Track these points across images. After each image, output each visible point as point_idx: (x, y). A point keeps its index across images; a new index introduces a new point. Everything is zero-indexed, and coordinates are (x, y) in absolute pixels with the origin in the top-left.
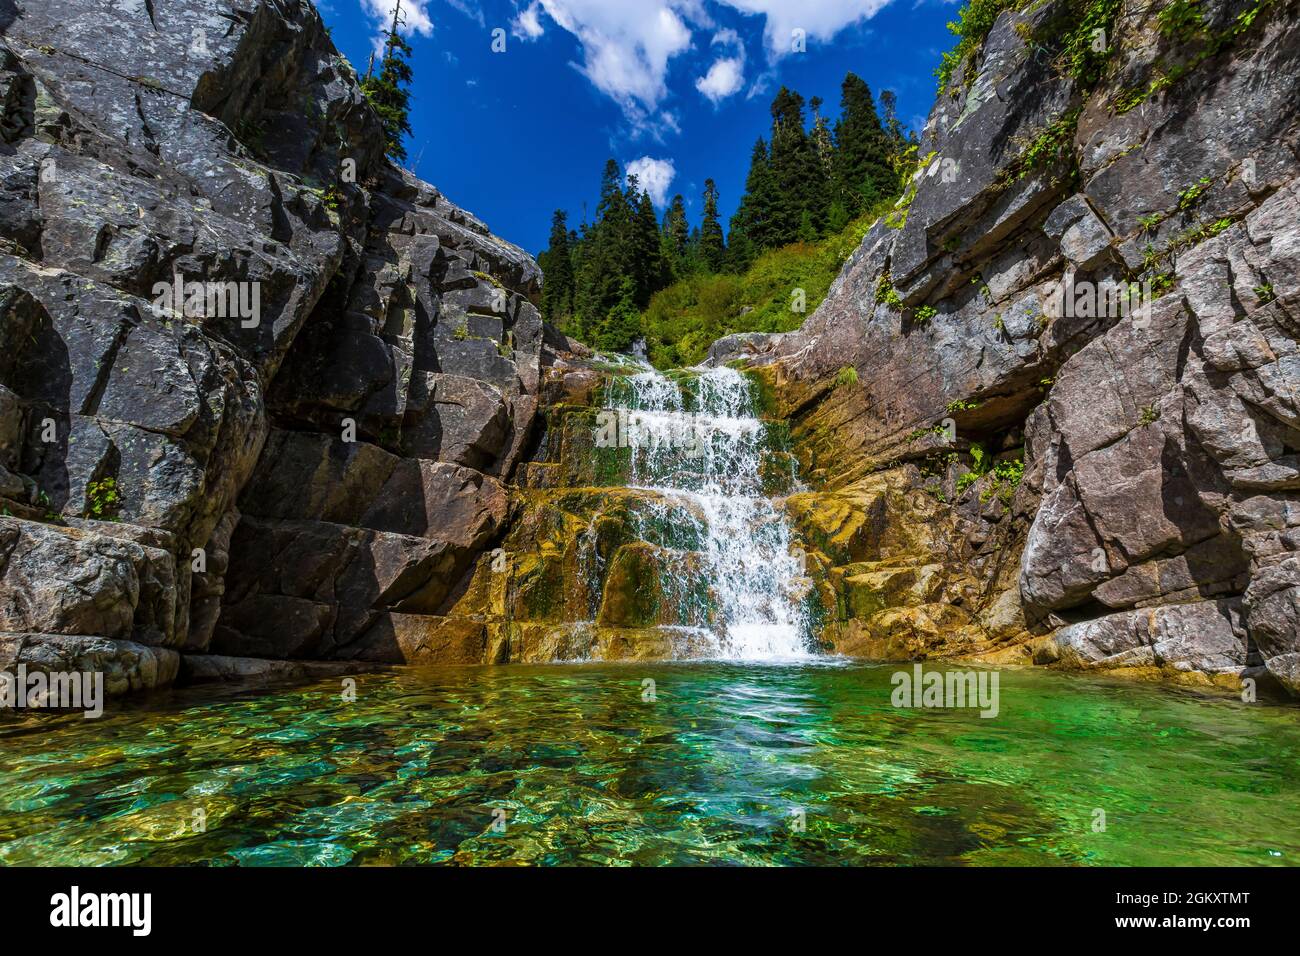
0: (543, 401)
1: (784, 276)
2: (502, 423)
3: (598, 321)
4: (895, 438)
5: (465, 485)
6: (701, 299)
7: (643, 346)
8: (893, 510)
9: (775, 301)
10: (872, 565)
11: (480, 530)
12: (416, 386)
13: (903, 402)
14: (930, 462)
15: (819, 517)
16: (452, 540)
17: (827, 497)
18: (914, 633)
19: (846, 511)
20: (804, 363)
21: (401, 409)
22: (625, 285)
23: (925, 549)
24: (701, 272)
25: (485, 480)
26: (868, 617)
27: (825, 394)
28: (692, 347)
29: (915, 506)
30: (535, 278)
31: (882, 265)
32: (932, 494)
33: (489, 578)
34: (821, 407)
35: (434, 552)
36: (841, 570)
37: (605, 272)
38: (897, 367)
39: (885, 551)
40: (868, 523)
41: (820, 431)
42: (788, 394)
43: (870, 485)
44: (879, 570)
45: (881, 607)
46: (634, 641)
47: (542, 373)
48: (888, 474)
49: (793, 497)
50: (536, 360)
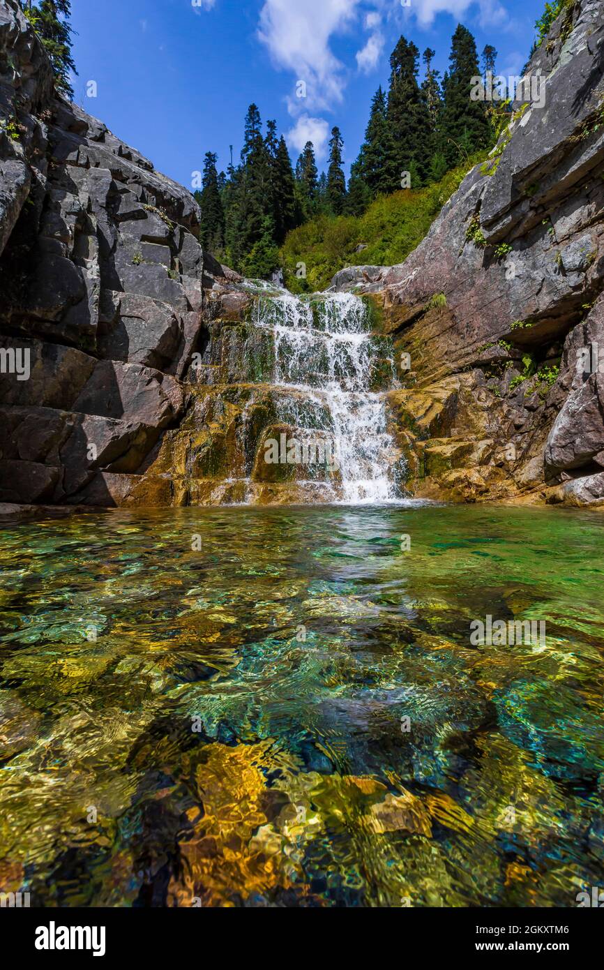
0: (206, 317)
1: (392, 219)
2: (175, 334)
3: (245, 254)
4: (469, 349)
5: (150, 381)
6: (326, 236)
7: (281, 276)
8: (463, 402)
9: (384, 241)
10: (445, 440)
11: (163, 415)
12: (104, 302)
13: (479, 321)
14: (492, 368)
15: (410, 407)
16: (143, 421)
17: (416, 392)
18: (469, 485)
19: (428, 403)
20: (406, 290)
21: (94, 320)
22: (266, 224)
23: (483, 429)
24: (327, 214)
25: (165, 377)
26: (439, 476)
27: (420, 315)
28: (318, 278)
29: (479, 399)
30: (194, 212)
31: (474, 207)
32: (491, 391)
33: (173, 448)
34: (416, 325)
35: (130, 430)
36: (423, 444)
37: (249, 211)
38: (477, 294)
39: (454, 431)
40: (444, 412)
41: (414, 343)
42: (393, 314)
43: (448, 384)
44: (450, 444)
45: (448, 468)
46: (278, 492)
47: (204, 294)
48: (462, 376)
49: (391, 392)
50: (199, 283)
